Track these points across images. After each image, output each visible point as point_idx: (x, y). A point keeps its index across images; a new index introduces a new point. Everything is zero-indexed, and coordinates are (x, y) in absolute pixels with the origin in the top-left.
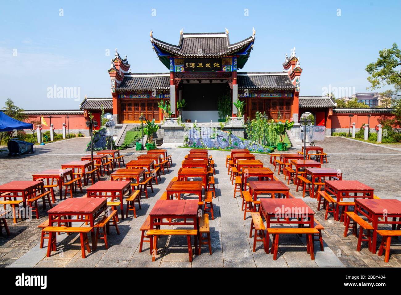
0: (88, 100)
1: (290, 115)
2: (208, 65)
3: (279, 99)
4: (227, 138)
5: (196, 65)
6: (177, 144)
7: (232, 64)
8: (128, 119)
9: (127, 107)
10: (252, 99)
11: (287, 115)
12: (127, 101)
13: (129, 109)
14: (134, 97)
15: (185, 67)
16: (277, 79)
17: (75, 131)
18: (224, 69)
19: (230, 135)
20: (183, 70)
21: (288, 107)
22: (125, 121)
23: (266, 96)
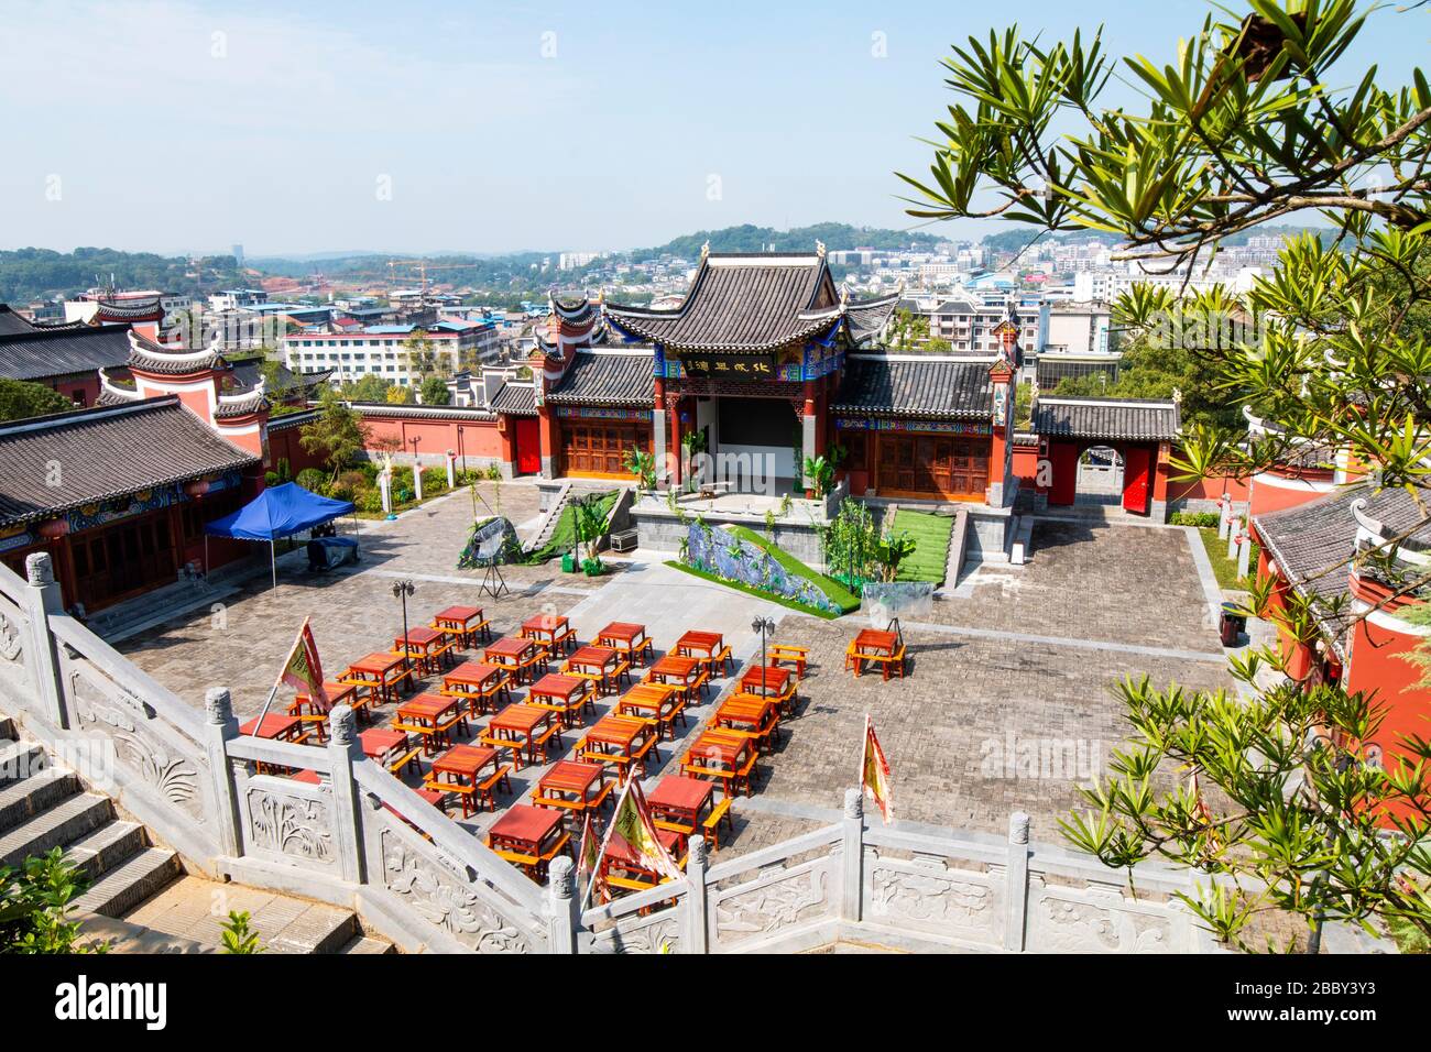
0: (509, 384)
1: (986, 482)
2: (740, 367)
3: (954, 439)
4: (760, 564)
5: (712, 366)
6: (667, 553)
7: (802, 364)
8: (578, 467)
9: (575, 438)
10: (881, 435)
11: (977, 482)
12: (576, 422)
13: (579, 443)
14: (591, 415)
15: (687, 368)
16: (963, 376)
17: (479, 462)
18: (784, 376)
19: (766, 557)
20: (683, 373)
21: (981, 459)
22: (571, 472)
23: (919, 428)
